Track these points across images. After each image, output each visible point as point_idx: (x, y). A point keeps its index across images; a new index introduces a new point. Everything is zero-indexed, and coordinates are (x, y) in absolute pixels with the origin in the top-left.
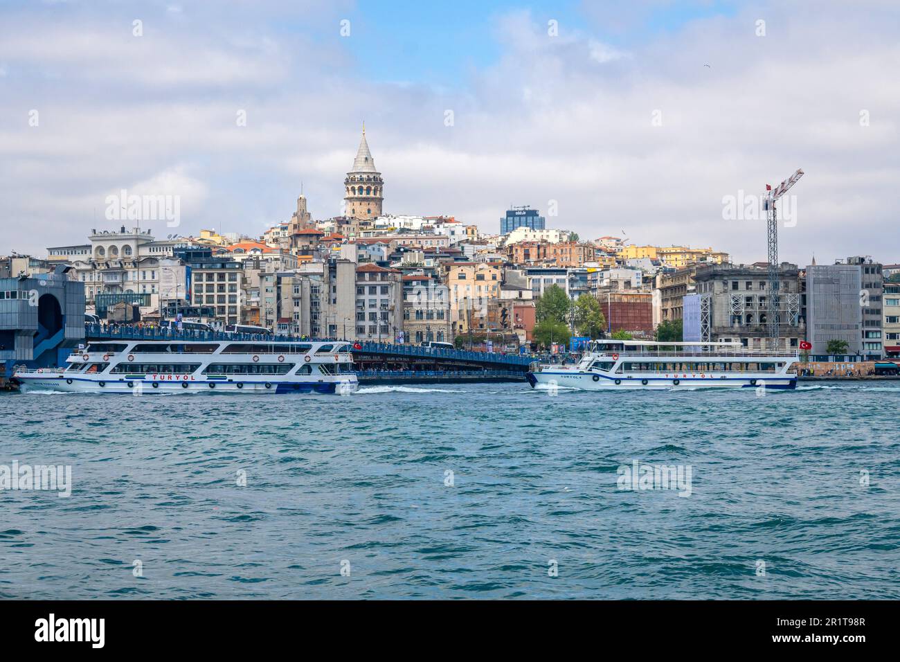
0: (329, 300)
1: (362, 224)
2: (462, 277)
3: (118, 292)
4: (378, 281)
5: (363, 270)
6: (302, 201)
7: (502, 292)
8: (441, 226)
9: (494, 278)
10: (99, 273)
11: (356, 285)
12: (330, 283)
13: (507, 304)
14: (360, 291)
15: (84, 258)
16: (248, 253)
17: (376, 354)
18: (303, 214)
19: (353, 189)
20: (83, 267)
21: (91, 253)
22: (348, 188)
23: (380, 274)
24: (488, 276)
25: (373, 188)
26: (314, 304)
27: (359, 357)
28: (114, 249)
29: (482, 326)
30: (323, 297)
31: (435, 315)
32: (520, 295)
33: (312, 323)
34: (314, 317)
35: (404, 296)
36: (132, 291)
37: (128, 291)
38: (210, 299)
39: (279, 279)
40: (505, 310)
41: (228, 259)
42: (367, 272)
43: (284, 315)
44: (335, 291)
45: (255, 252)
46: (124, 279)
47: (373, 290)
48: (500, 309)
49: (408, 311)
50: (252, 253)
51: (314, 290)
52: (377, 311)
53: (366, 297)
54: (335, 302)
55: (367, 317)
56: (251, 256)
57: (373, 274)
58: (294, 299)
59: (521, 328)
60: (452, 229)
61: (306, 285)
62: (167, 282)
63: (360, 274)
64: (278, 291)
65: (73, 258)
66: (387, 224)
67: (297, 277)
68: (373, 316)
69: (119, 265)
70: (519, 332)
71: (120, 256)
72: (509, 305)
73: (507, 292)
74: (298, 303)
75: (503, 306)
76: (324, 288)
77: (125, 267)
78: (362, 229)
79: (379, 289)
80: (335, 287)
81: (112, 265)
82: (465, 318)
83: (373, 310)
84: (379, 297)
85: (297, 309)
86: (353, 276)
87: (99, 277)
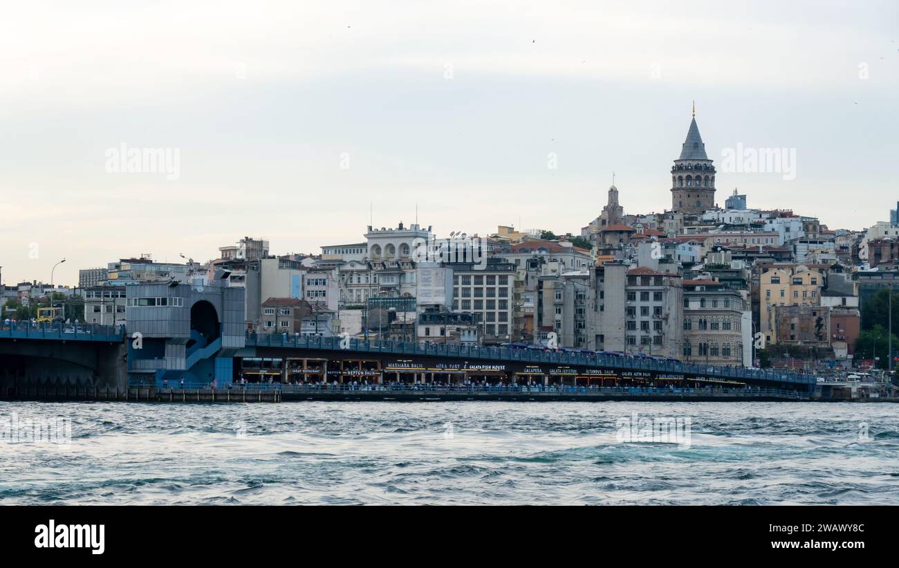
0: (596, 307)
1: (688, 219)
2: (775, 281)
3: (396, 296)
4: (652, 286)
5: (635, 274)
6: (613, 193)
7: (822, 298)
8: (774, 221)
9: (814, 283)
10: (375, 274)
11: (626, 290)
12: (596, 288)
13: (822, 312)
14: (631, 296)
15: (358, 257)
16: (533, 253)
17: (609, 369)
18: (613, 208)
19: (681, 178)
20: (359, 267)
21: (367, 251)
22: (674, 178)
23: (653, 278)
24: (806, 280)
25: (703, 177)
26: (580, 312)
27: (587, 371)
28: (391, 247)
29: (792, 337)
30: (588, 304)
31: (721, 325)
32: (844, 301)
33: (577, 332)
34: (579, 326)
35: (686, 303)
36: (409, 294)
37: (405, 294)
38: (478, 304)
39: (541, 283)
40: (820, 319)
41: (499, 260)
42: (639, 276)
43: (545, 323)
44: (602, 297)
45: (540, 252)
46: (402, 282)
47: (645, 296)
48: (815, 318)
49: (690, 320)
50: (537, 252)
51: (579, 297)
52: (650, 319)
53: (638, 304)
54: (602, 309)
55: (638, 325)
56: (536, 256)
57: (646, 279)
58: (556, 305)
59: (842, 340)
60: (788, 225)
61: (570, 289)
62: (425, 286)
63: (631, 278)
64: (539, 296)
65: (347, 257)
66: (716, 218)
67: (560, 281)
68: (645, 326)
69: (396, 266)
70: (837, 345)
71: (397, 256)
72: (826, 313)
73: (828, 298)
74: (560, 309)
75: (818, 315)
76: (590, 293)
77: (402, 267)
78: (686, 224)
79: (651, 295)
80: (602, 293)
81: (388, 265)
82: (773, 327)
83: (645, 318)
84: (651, 304)
85: (558, 317)
86: (623, 280)
87: (375, 278)
